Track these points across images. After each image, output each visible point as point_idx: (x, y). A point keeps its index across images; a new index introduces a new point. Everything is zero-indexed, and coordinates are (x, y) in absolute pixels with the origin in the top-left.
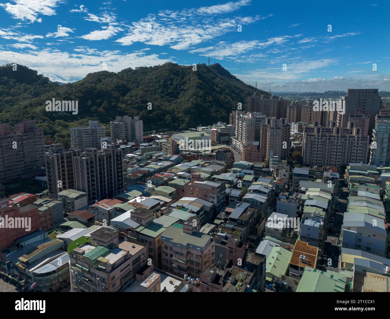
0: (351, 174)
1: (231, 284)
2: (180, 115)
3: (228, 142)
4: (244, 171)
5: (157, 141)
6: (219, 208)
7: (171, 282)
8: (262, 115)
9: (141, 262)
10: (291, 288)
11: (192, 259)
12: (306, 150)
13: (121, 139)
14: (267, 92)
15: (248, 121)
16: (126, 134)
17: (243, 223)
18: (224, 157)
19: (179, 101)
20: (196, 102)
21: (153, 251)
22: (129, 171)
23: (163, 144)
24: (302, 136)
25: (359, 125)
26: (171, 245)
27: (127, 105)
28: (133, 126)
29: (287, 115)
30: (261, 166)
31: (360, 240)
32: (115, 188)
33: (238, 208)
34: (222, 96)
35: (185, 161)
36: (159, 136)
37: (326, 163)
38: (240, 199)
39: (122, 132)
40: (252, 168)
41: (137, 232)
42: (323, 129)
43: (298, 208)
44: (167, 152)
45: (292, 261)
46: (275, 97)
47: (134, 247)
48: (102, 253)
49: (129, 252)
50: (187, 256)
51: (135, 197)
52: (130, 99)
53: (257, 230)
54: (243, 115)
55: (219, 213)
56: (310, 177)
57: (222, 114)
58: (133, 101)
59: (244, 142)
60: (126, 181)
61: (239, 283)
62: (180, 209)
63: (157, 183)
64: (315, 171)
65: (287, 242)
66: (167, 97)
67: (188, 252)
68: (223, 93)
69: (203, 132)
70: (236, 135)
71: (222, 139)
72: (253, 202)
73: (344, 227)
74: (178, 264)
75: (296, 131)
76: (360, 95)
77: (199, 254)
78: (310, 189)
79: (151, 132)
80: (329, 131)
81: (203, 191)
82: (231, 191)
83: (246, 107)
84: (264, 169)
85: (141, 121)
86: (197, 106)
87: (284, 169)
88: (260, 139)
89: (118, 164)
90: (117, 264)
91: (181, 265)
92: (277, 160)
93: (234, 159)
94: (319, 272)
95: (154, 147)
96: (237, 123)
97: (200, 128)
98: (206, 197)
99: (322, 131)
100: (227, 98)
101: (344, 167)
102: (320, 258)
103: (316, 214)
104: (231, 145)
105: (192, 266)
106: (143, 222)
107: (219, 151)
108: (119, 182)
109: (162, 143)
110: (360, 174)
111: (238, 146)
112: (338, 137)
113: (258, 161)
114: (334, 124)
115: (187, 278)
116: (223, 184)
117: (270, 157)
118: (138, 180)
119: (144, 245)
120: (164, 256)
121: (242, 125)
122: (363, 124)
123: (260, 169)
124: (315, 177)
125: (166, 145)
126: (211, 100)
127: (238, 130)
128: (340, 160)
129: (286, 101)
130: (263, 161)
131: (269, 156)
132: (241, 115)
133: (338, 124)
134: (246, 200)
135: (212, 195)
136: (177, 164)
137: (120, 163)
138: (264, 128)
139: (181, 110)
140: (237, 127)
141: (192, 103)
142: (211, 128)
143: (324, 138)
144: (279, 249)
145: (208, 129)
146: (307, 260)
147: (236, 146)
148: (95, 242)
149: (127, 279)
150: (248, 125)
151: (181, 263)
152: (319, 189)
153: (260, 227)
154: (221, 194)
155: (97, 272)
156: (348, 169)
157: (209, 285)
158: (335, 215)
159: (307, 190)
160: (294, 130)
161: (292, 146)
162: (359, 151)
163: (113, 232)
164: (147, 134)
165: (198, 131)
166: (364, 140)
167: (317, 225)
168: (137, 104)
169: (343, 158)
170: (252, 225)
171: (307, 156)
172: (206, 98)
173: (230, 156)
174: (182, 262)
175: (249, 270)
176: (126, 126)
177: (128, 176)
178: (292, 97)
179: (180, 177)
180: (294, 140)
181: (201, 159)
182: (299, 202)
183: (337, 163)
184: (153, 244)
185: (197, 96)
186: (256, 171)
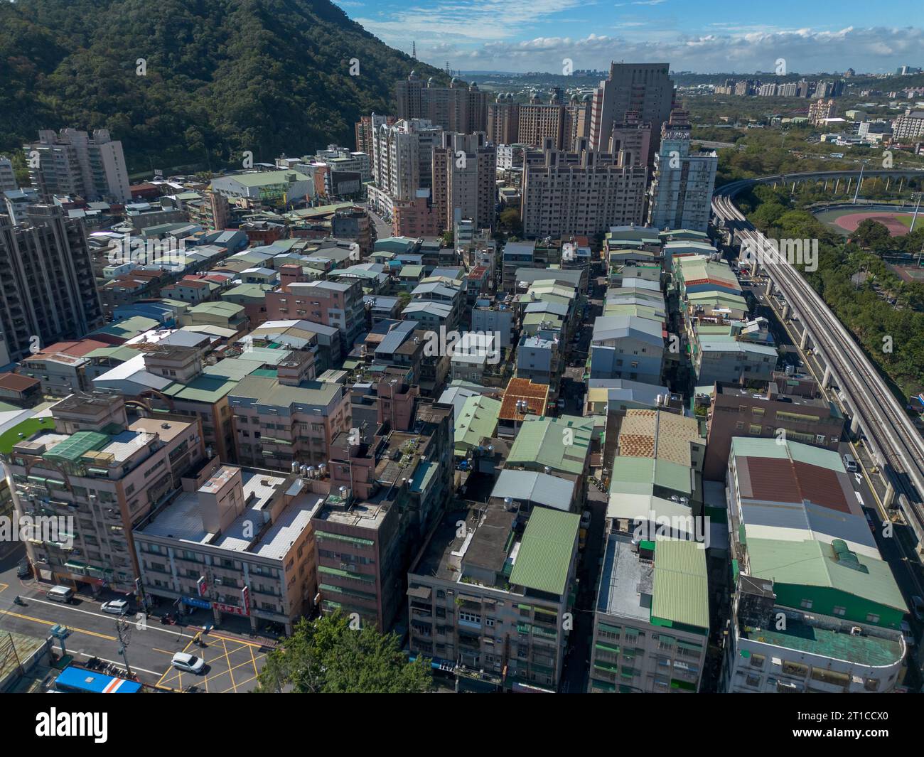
0: (612, 247)
1: (390, 459)
2: (225, 127)
3: (359, 196)
4: (401, 257)
5: (173, 197)
6: (352, 338)
7: (264, 483)
8: (434, 125)
9: (189, 454)
10: (501, 454)
11: (304, 433)
12: (529, 204)
13: (66, 193)
14: (442, 70)
15: (401, 139)
16: (78, 180)
17: (406, 358)
18: (353, 230)
19: (216, 87)
20: (264, 91)
21: (212, 432)
22: (109, 275)
23: (191, 205)
24: (520, 176)
25: (632, 145)
26: (254, 413)
27: (64, 98)
28: (94, 156)
29: (490, 127)
30: (437, 245)
31: (620, 362)
32: (80, 318)
33: (394, 332)
34: (332, 78)
35: (257, 242)
36: (176, 185)
37: (567, 231)
38: (397, 314)
39: (65, 175)
40: (418, 249)
41: (169, 397)
42: (562, 156)
43: (514, 321)
44: (205, 224)
45: (502, 413)
46: (460, 83)
47: (166, 427)
48: (91, 443)
49: (157, 435)
50: (292, 429)
51: (142, 332)
52: (73, 82)
53: (434, 372)
54: (388, 125)
55: (352, 347)
56: (537, 261)
57: (335, 125)
58: (81, 88)
59: (395, 193)
60: (105, 299)
61: (406, 457)
62: (263, 346)
63: (193, 297)
64: (546, 248)
65: (494, 386)
66: (182, 76)
67: (295, 422)
68: (334, 70)
69: (293, 172)
70: (377, 177)
71: (343, 187)
72: (424, 318)
73: (595, 342)
74: (274, 448)
75: (508, 164)
76: (633, 79)
77: (320, 420)
78: (536, 283)
79: (149, 173)
80: (575, 159)
81: (312, 303)
82: (375, 300)
83: (394, 107)
84: (442, 252)
85: (118, 144)
86: (267, 103)
87: (485, 248)
88: (431, 185)
89: (75, 255)
90: (135, 460)
91: (282, 449)
92: (470, 228)
93: (374, 233)
94: (548, 420)
95: (166, 213)
96: (375, 145)
97: (284, 163)
98: (320, 316)
99: (560, 161)
100: (346, 84)
101: (600, 237)
102: (552, 405)
103: (545, 326)
104: (365, 201)
105: (305, 448)
106: (180, 375)
107: (338, 216)
108: (89, 302)
109: (189, 202)
110: (628, 247)
111: (383, 204)
112: (590, 171)
113: (430, 233)
114: (584, 144)
115: (298, 468)
116: (356, 284)
117: (456, 223)
118: (138, 293)
119: (191, 420)
120: (239, 438)
121: (388, 150)
122: (638, 143)
123: (436, 252)
124: (546, 260)
125: (198, 207)
126: (304, 88)
127: (379, 163)
128: (594, 222)
129: (485, 93)
130: (441, 234)
131: (453, 220)
132: (385, 126)
133: (591, 145)
134: (409, 317)
135: (334, 311)
136: (236, 252)
137: (81, 252)
138: (440, 157)
139: (226, 115)
140: (376, 156)
141: (255, 93)
142: (311, 162)
143: (565, 174)
144: (478, 399)
145: (304, 163)
146: (530, 408)
147: (377, 203)
148: (67, 425)
149: (164, 489)
150: (402, 152)
151: (281, 444)
152: (553, 281)
153: (440, 365)
154: (353, 308)
155: (88, 484)
156: (608, 240)
157: (348, 463)
158: (581, 329)
159: (530, 285)
160: (504, 161)
161: (500, 199)
162: (629, 201)
163: (111, 400)
164: (140, 181)
165: (280, 169)
166: (638, 176)
167: (548, 345)
168: (94, 96)
169: (599, 217)
170: (425, 363)
171: (532, 218)
172: (291, 83)
173: (366, 226)
174: (285, 442)
175: (422, 434)
176: (75, 156)
177: (109, 286)
178: (498, 86)
179: (250, 279)
180: (504, 185)
181: (295, 237)
182: (515, 309)
183: (589, 229)
184: (210, 418)
185: (266, 76)
186: (426, 256)
